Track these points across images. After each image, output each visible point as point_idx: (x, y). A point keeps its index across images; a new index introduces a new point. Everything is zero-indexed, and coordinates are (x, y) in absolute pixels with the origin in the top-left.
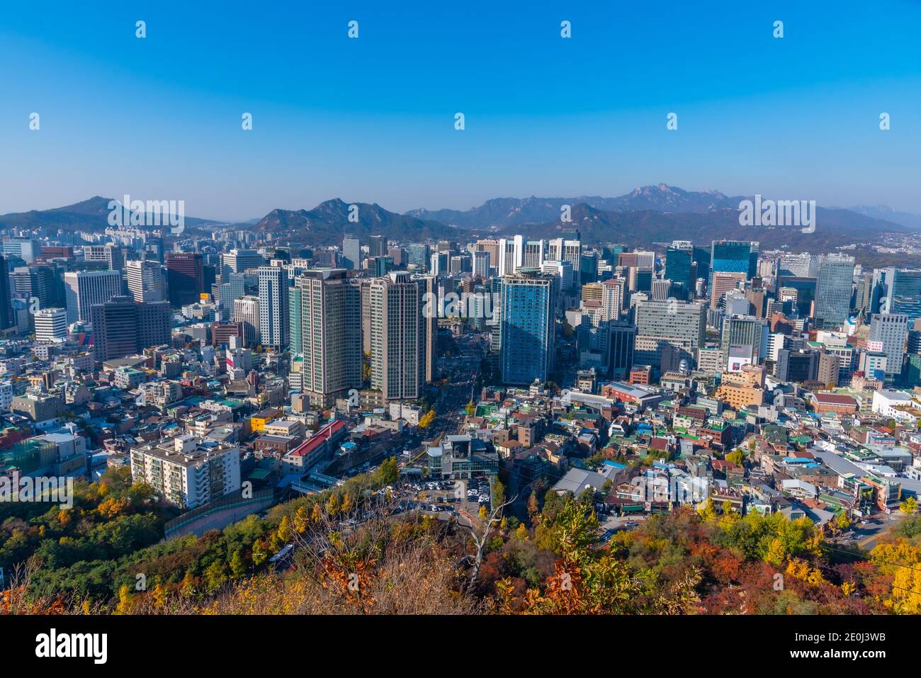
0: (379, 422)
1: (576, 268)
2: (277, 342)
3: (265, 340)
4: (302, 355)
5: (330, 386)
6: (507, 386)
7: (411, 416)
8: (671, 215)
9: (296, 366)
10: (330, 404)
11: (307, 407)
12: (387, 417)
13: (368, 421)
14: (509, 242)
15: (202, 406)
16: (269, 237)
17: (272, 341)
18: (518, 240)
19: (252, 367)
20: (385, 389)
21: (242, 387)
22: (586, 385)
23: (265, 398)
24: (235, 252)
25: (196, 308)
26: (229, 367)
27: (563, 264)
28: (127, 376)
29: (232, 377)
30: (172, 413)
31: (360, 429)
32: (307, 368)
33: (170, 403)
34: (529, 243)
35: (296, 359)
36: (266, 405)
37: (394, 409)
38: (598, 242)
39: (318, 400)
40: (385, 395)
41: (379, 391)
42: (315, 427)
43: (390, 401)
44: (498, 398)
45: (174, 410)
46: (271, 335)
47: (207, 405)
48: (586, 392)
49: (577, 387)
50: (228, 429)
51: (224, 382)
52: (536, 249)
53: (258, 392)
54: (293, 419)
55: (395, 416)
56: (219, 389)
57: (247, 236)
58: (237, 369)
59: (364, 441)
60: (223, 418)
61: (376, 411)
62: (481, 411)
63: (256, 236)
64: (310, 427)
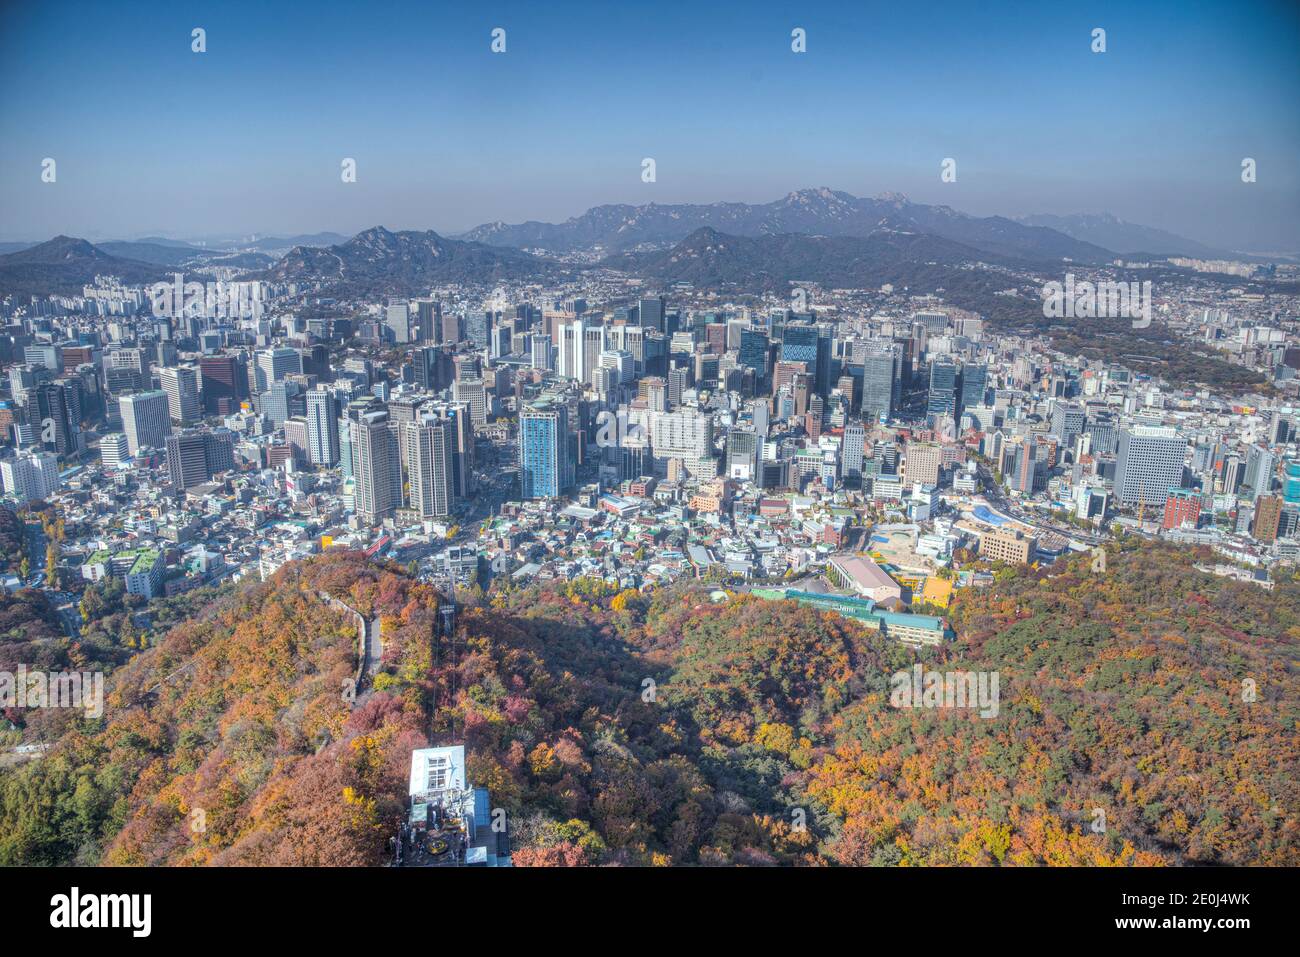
0: (415, 536)
1: (639, 357)
2: (327, 460)
3: (315, 459)
4: (353, 479)
5: (377, 506)
6: (523, 501)
7: (441, 531)
8: (822, 239)
9: (348, 489)
10: (378, 523)
11: (361, 525)
12: (422, 531)
13: (407, 535)
14: (569, 328)
15: (279, 526)
16: (292, 289)
17: (322, 459)
18: (578, 327)
19: (310, 488)
20: (421, 508)
21: (305, 509)
22: (585, 499)
23: (326, 518)
24: (270, 352)
25: (238, 419)
26: (289, 489)
27: (622, 354)
28: (219, 505)
29: (295, 499)
30: (261, 533)
31: (401, 542)
32: (358, 489)
33: (259, 526)
34: (590, 329)
35: (348, 483)
36: (328, 524)
37: (428, 526)
38: (720, 282)
39: (370, 519)
40: (422, 514)
41: (417, 510)
42: (368, 542)
43: (426, 519)
44: (512, 513)
45: (263, 531)
46: (321, 454)
47: (285, 526)
48: (584, 506)
49: (577, 500)
50: (309, 545)
51: (288, 503)
52: (596, 336)
53: (319, 512)
54: (352, 536)
55: (428, 530)
56: (287, 512)
57: (264, 290)
58: (298, 492)
59: (403, 550)
60: (302, 538)
61: (414, 527)
62: (494, 525)
63: (276, 289)
64: (365, 542)
